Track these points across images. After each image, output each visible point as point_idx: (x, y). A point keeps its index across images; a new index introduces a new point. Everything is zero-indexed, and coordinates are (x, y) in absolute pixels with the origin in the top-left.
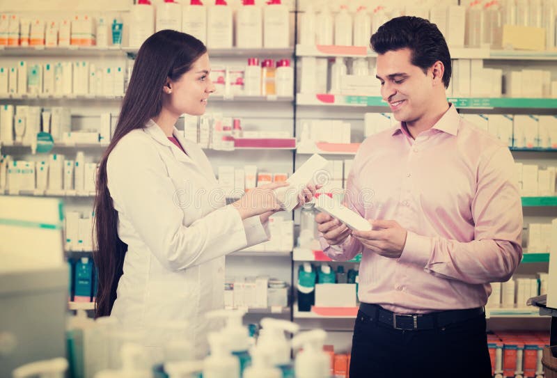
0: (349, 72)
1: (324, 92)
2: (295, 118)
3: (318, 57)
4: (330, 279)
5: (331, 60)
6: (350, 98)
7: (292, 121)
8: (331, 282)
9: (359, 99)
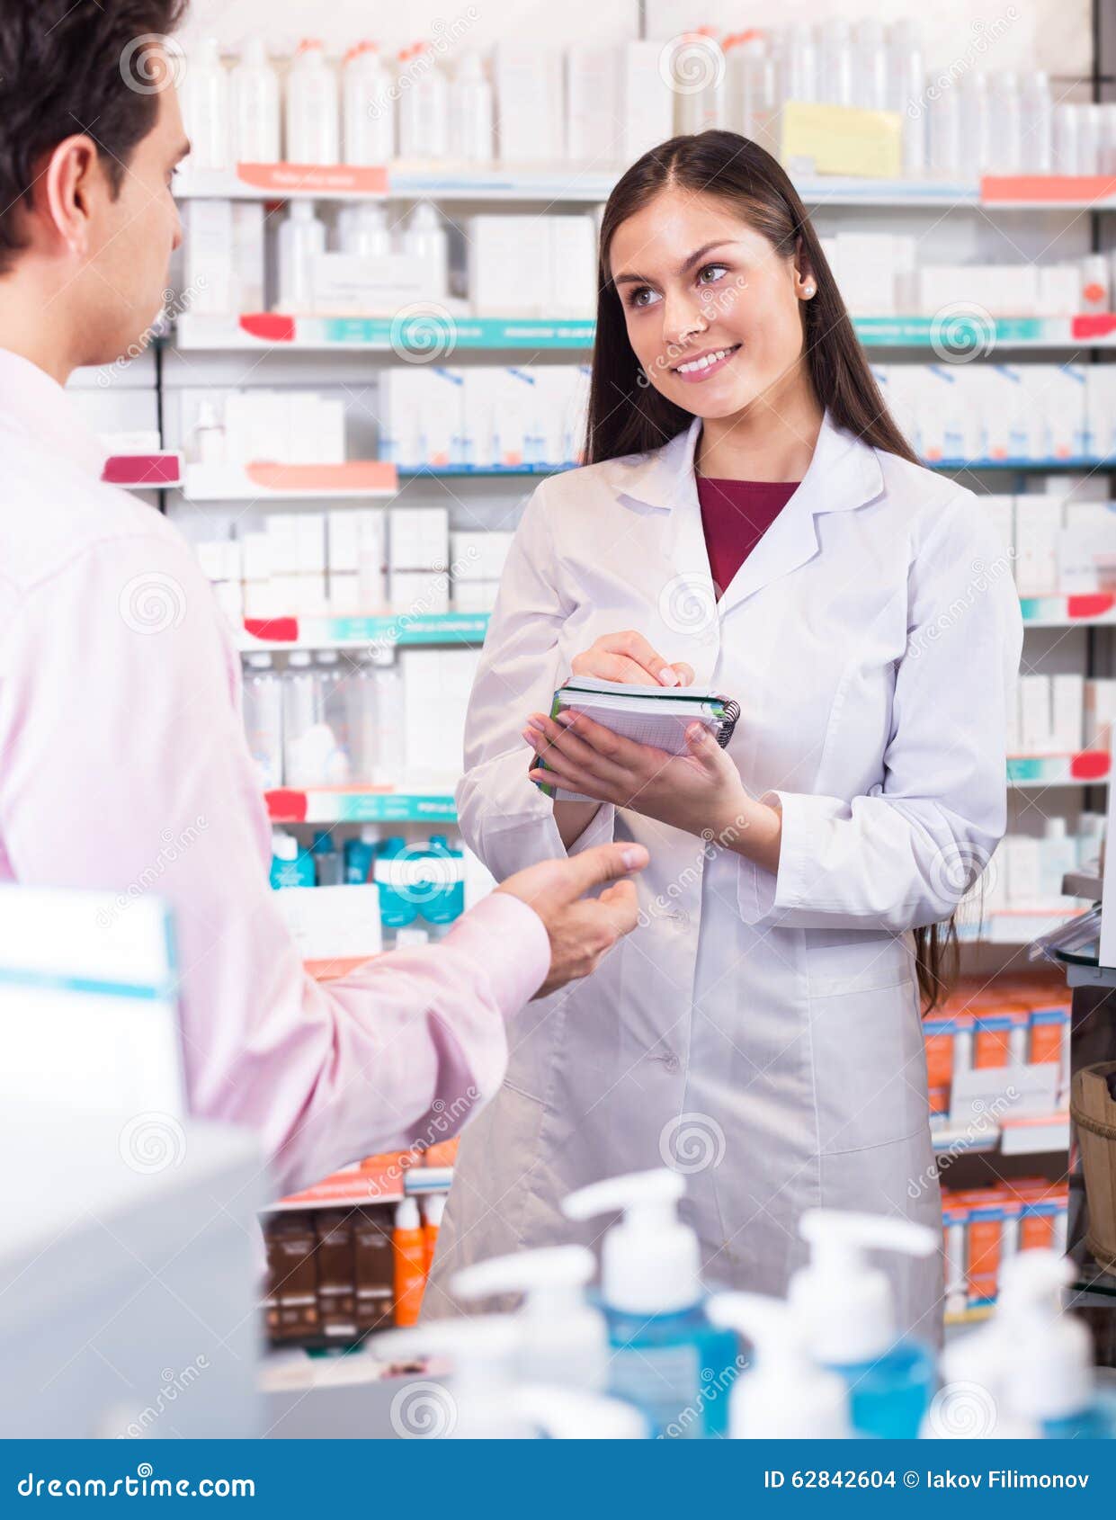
0: (332, 244)
1: (257, 307)
2: (159, 387)
3: (237, 201)
4: (300, 876)
5: (276, 209)
6: (340, 325)
7: (153, 395)
8: (302, 883)
9: (370, 326)
